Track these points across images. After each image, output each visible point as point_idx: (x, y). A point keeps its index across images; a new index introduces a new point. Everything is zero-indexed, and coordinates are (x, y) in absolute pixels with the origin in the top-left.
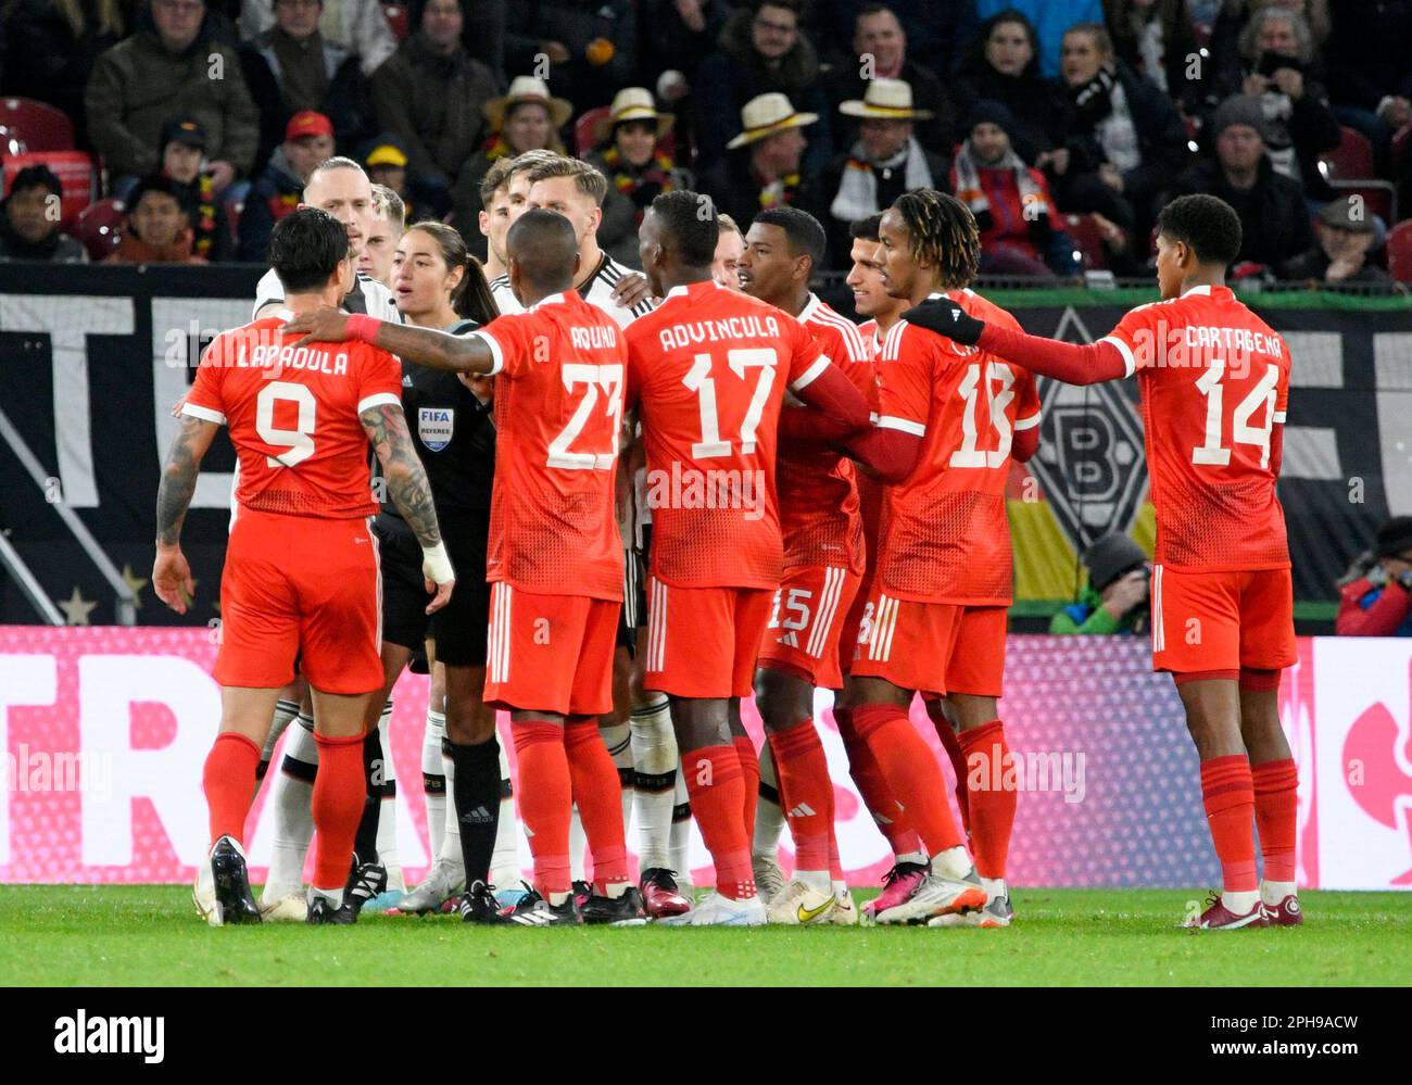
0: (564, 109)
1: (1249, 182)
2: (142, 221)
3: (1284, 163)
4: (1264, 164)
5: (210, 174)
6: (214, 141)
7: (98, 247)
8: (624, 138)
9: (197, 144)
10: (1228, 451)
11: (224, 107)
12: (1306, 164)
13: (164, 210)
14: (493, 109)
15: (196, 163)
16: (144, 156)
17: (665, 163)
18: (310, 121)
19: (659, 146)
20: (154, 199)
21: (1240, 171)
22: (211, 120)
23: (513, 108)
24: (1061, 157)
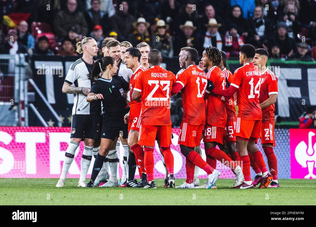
0: (148, 25)
1: (284, 39)
2: (64, 47)
3: (291, 35)
4: (287, 35)
5: (78, 37)
6: (79, 31)
7: (56, 52)
8: (159, 30)
9: (75, 31)
10: (254, 95)
11: (81, 24)
12: (295, 35)
13: (69, 44)
14: (134, 24)
15: (76, 35)
16: (65, 33)
17: (168, 35)
18: (98, 27)
19: (166, 32)
20: (67, 42)
21: (282, 37)
22: (78, 26)
23: (139, 24)
24: (246, 34)
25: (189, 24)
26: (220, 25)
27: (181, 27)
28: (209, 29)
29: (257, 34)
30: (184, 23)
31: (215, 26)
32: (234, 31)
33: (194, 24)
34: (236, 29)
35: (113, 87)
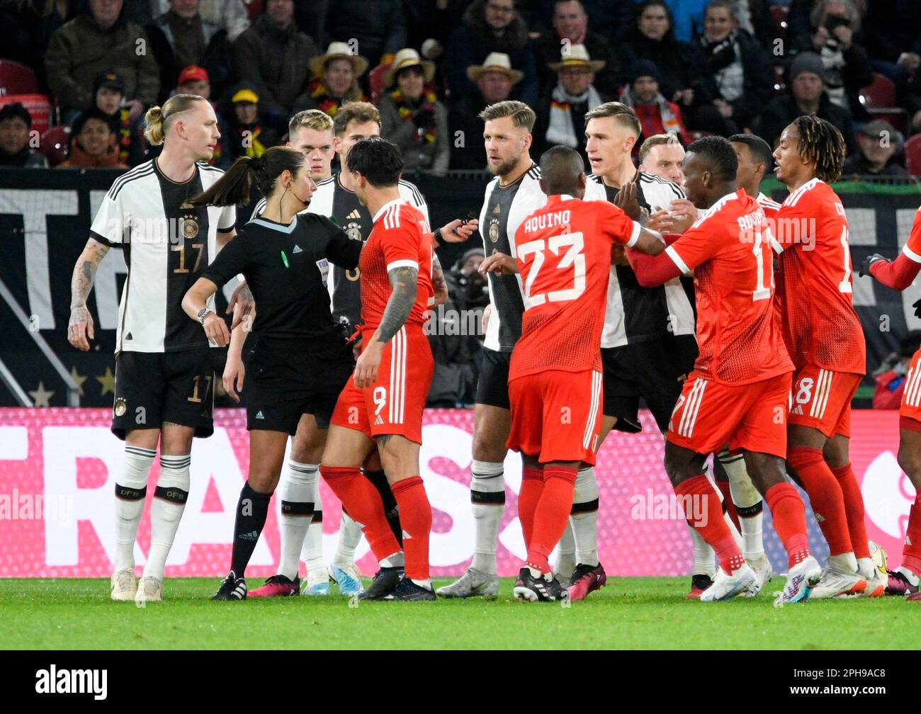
0: (363, 64)
3: (837, 97)
4: (824, 98)
5: (128, 109)
6: (130, 87)
7: (55, 157)
9: (118, 88)
12: (851, 97)
13: (100, 130)
14: (316, 64)
15: (117, 101)
16: (83, 96)
17: (432, 97)
18: (193, 71)
19: (426, 86)
20: (93, 124)
21: (807, 102)
22: (128, 72)
23: (329, 62)
24: (689, 94)
25: (499, 60)
26: (600, 64)
27: (472, 70)
28: (564, 80)
29: (721, 97)
30: (480, 60)
31: (582, 68)
32: (649, 85)
33: (515, 64)
34: (656, 78)
35: (297, 249)
